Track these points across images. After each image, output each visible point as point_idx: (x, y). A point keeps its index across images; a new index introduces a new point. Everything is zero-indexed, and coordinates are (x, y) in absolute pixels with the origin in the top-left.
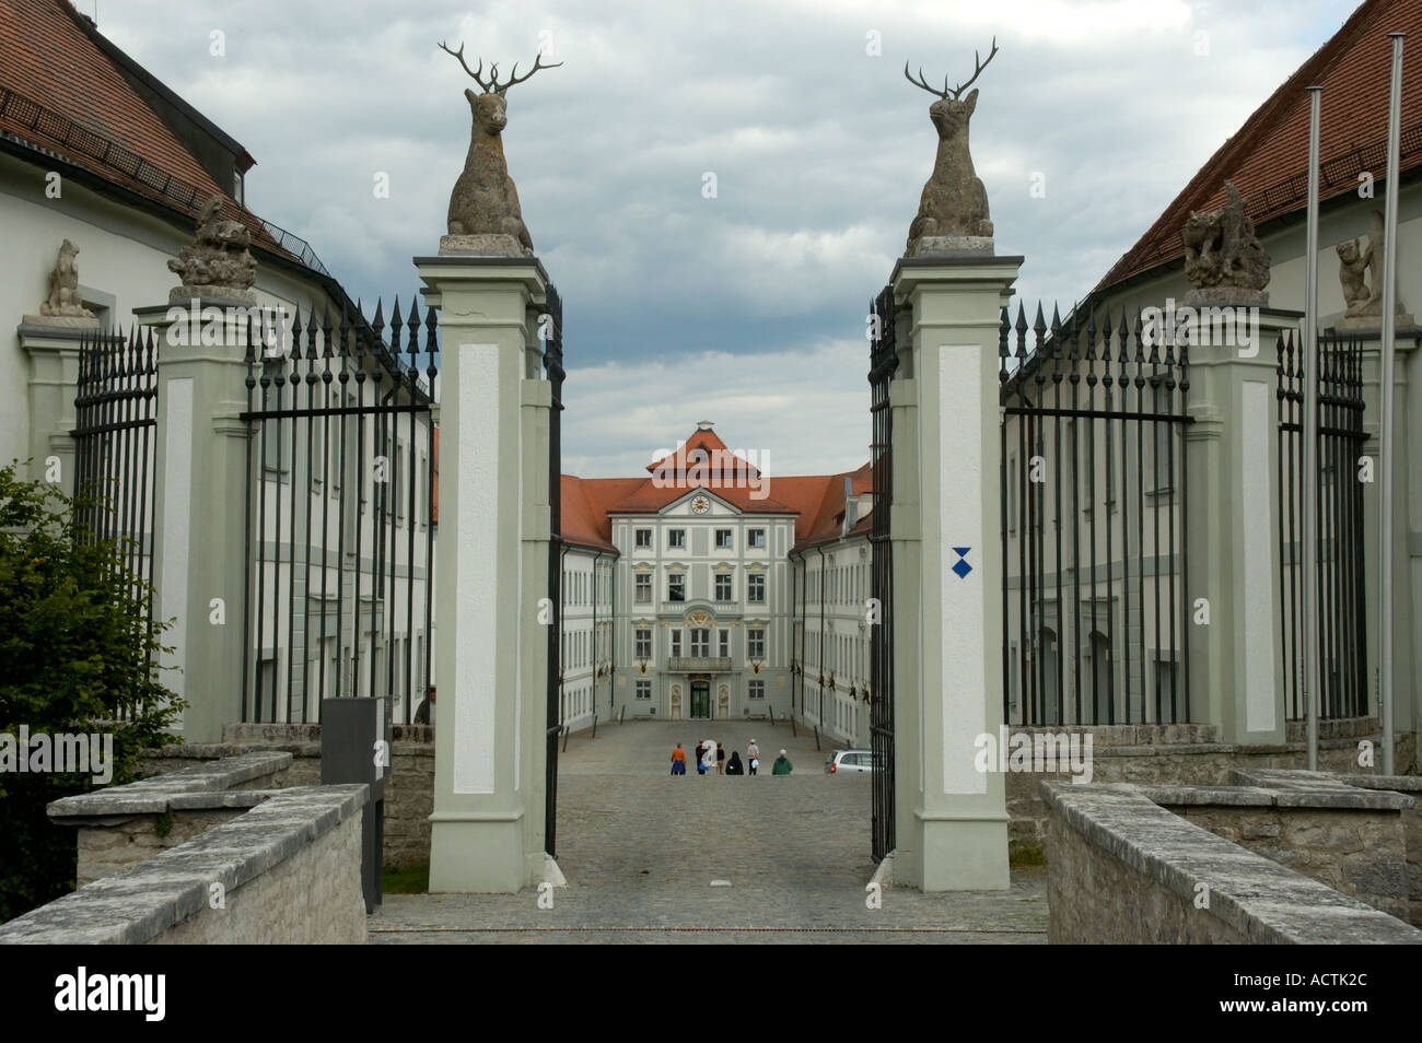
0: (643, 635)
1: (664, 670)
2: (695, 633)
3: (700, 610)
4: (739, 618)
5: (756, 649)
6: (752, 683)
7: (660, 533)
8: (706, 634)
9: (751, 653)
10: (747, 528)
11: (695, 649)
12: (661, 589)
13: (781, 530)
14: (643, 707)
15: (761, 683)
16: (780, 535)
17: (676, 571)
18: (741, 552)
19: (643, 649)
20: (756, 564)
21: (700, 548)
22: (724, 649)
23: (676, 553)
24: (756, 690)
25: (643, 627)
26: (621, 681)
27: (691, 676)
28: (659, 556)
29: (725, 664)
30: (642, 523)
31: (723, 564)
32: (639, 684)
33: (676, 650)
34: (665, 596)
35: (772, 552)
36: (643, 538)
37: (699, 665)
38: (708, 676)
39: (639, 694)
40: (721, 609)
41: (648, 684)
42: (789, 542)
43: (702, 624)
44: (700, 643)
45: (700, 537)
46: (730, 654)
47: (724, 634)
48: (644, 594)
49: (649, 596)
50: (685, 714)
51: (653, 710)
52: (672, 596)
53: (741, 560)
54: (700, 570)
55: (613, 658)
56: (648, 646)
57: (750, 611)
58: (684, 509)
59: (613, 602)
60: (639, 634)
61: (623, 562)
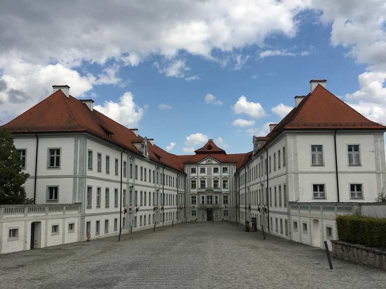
0: (194, 198)
1: (199, 207)
2: (208, 197)
3: (209, 190)
4: (221, 192)
5: (226, 202)
6: (225, 211)
7: (198, 169)
8: (211, 197)
9: (224, 203)
10: (222, 167)
11: (208, 201)
12: (199, 184)
13: (232, 168)
14: (194, 218)
15: (227, 211)
16: (232, 169)
17: (203, 179)
18: (221, 174)
19: (194, 202)
20: (225, 177)
21: (209, 173)
22: (216, 202)
23: (203, 175)
24: (226, 213)
25: (194, 195)
26: (187, 211)
27: (207, 209)
28: (198, 175)
29: (217, 205)
30: (193, 166)
31: (216, 177)
32: (193, 211)
33: (203, 202)
34: (199, 187)
35: (230, 174)
36: (193, 171)
37: (209, 206)
38: (212, 209)
39: (193, 214)
40: (215, 190)
41: (195, 211)
42: (234, 171)
43: (210, 194)
44: (210, 200)
45: (209, 170)
46: (218, 203)
47: (216, 197)
48: (194, 186)
49: (195, 187)
50: (206, 220)
51: (197, 219)
52: (202, 187)
53: (221, 176)
54: (209, 180)
55: (185, 204)
56: (195, 201)
57: (224, 190)
58: (204, 162)
59: (185, 188)
60: (192, 197)
61: (188, 177)
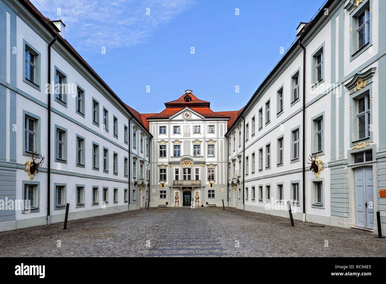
0: (163, 171)
1: (171, 185)
2: (184, 169)
3: (186, 160)
4: (204, 163)
5: (211, 178)
6: (209, 191)
7: (170, 128)
8: (189, 170)
9: (209, 179)
10: (207, 124)
11: (185, 177)
12: (170, 151)
13: (222, 126)
14: (163, 202)
15: (213, 191)
16: (221, 128)
17: (177, 143)
18: (205, 135)
19: (163, 177)
20: (211, 140)
21: (187, 134)
22: (197, 178)
23: (177, 136)
24: (211, 195)
25: (163, 167)
26: (153, 191)
27: (183, 188)
28: (170, 136)
29: (198, 182)
30: (162, 123)
31: (197, 140)
32: (161, 192)
33: (177, 177)
34: (172, 154)
35: (218, 135)
36: (162, 130)
37: (187, 183)
38: (190, 188)
39: (161, 196)
40: (196, 159)
41: (165, 192)
42: (225, 131)
43: (188, 166)
44: (187, 174)
45: (187, 129)
46: (200, 179)
47: (197, 170)
48: (163, 154)
49: (165, 155)
50: (181, 205)
51: (167, 203)
52: (175, 155)
53: (204, 138)
54: (187, 143)
55: (149, 181)
56: (165, 176)
57: (208, 160)
58: (180, 117)
59: (149, 156)
60: (161, 170)
61: (154, 140)
